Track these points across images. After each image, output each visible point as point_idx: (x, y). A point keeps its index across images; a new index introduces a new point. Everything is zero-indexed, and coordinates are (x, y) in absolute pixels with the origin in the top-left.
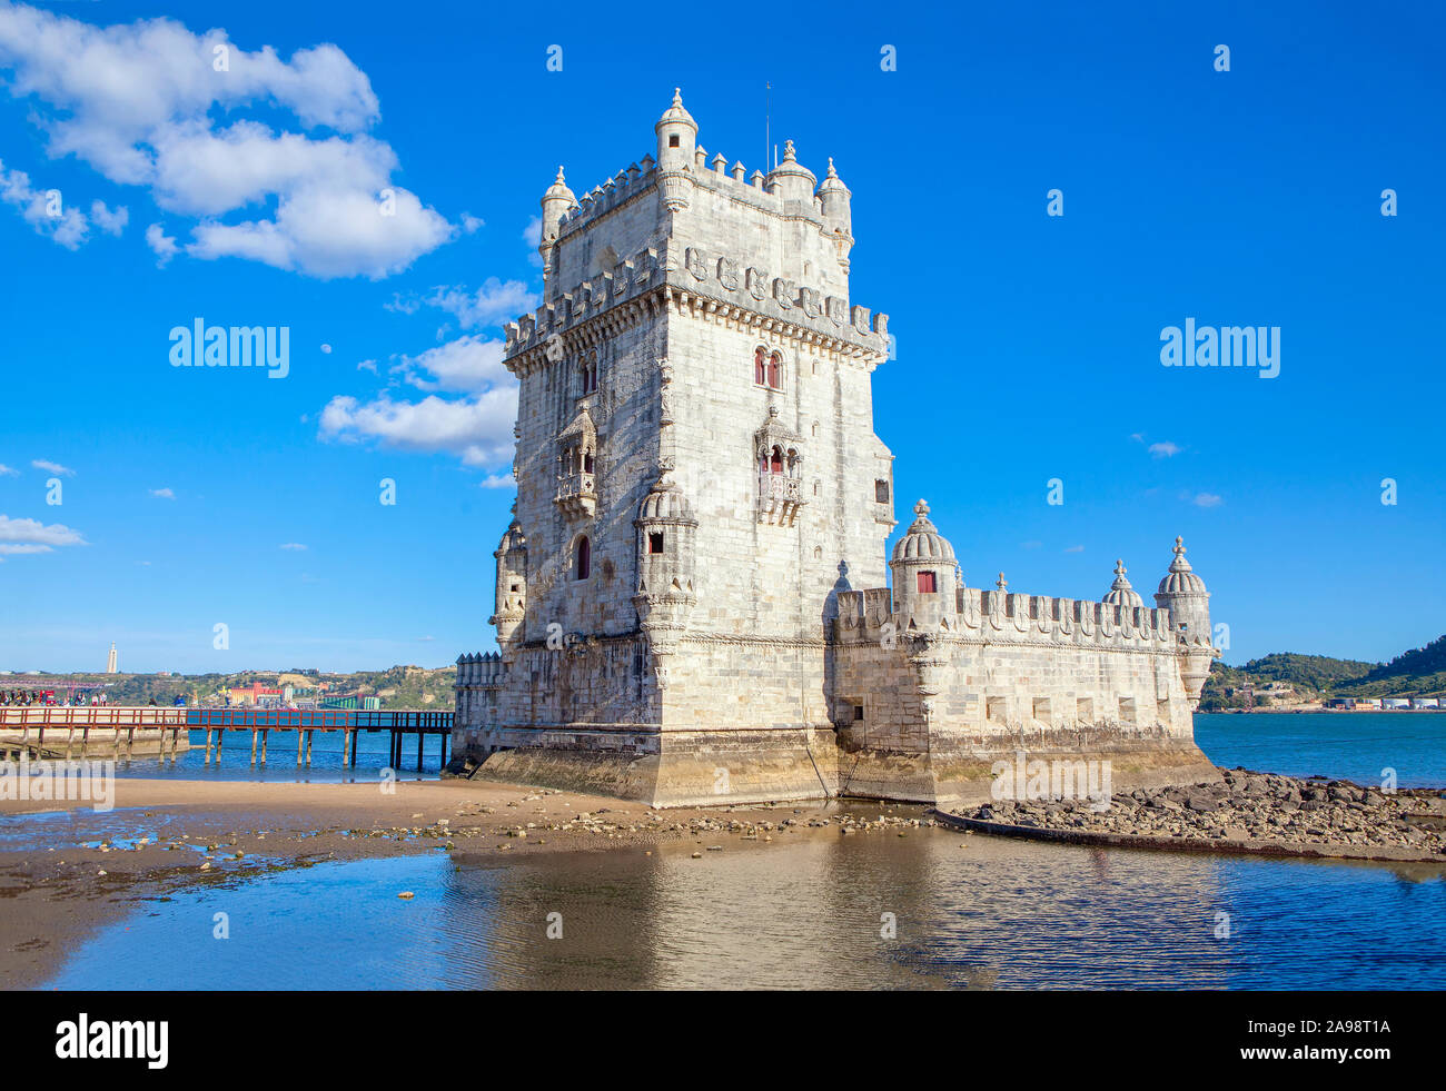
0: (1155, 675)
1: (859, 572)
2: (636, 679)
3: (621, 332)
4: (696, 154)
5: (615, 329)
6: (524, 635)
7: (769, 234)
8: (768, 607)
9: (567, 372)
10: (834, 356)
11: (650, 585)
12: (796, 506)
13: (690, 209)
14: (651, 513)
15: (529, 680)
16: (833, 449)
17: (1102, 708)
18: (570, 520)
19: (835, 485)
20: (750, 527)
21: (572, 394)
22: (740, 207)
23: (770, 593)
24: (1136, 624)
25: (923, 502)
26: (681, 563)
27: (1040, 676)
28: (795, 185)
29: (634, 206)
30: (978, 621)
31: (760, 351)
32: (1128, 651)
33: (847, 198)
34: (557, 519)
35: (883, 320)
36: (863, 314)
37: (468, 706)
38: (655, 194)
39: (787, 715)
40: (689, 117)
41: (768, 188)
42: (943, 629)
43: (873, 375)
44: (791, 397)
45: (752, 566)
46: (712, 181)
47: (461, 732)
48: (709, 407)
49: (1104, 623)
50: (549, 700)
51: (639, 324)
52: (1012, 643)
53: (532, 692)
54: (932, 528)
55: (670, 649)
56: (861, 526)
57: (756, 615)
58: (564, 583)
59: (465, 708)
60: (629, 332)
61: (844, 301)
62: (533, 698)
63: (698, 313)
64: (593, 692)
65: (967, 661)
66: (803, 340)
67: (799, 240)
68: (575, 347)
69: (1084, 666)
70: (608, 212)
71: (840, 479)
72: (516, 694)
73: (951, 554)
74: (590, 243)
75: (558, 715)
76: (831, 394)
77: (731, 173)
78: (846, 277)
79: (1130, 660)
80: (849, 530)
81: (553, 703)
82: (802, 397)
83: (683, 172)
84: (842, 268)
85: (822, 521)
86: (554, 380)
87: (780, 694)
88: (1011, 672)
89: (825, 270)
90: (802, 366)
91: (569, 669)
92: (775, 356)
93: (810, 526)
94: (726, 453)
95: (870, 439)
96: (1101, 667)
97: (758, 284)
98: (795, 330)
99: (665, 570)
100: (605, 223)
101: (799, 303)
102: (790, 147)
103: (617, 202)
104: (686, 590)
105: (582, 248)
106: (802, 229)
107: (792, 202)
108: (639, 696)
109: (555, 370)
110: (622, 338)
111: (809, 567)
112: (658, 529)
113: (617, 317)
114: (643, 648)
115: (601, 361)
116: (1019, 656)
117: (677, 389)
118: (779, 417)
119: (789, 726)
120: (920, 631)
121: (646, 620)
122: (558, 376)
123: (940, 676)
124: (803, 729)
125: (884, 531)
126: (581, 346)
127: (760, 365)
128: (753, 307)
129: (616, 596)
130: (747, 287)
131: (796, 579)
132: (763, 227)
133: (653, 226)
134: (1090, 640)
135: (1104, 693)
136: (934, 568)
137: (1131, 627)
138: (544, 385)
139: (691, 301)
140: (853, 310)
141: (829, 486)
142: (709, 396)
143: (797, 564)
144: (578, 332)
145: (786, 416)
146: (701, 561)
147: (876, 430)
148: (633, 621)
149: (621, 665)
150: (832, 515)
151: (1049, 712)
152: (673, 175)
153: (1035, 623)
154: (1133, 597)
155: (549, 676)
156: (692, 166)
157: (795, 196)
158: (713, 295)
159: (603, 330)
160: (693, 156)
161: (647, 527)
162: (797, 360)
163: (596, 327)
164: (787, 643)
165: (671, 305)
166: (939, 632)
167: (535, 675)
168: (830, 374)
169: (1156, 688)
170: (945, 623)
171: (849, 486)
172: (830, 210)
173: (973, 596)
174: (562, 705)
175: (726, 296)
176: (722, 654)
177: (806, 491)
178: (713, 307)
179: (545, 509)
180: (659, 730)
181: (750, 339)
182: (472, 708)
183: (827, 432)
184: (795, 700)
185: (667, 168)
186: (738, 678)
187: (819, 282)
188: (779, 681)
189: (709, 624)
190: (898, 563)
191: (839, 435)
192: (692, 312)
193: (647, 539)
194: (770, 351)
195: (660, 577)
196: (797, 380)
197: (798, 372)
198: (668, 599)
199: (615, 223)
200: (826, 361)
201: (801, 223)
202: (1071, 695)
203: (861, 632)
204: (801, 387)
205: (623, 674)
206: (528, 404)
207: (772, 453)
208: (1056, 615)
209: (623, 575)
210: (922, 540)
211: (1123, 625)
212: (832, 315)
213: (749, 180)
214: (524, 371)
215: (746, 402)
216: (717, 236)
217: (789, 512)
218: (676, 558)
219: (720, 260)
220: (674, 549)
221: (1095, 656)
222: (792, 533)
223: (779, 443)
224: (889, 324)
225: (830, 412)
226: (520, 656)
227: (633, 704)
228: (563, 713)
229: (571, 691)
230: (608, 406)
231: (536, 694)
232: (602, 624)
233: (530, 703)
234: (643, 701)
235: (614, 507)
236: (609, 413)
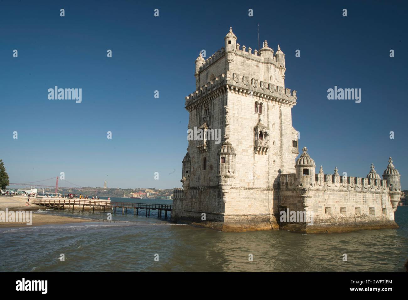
0: (382, 200)
1: (287, 168)
2: (218, 199)
3: (215, 99)
4: (237, 46)
5: (214, 98)
6: (190, 185)
7: (259, 68)
8: (258, 179)
9: (202, 110)
10: (279, 103)
11: (221, 172)
12: (267, 149)
13: (235, 62)
14: (222, 151)
15: (191, 198)
16: (279, 132)
17: (363, 210)
18: (202, 153)
19: (280, 142)
20: (253, 155)
21: (203, 117)
22: (250, 60)
23: (259, 175)
24: (375, 184)
25: (305, 147)
26: (231, 166)
27: (343, 201)
28: (268, 54)
29: (219, 62)
30: (323, 184)
31: (256, 103)
32: (373, 193)
33: (284, 57)
34: (199, 152)
35: (295, 93)
36: (289, 91)
38: (225, 58)
39: (263, 211)
40: (234, 35)
41: (259, 55)
42: (311, 186)
43: (292, 109)
44: (266, 116)
45: (253, 166)
46: (241, 53)
47: (174, 211)
48: (240, 120)
49: (364, 184)
50: (196, 204)
51: (220, 96)
52: (334, 190)
53: (192, 201)
54: (308, 155)
55: (227, 191)
56: (288, 154)
57: (254, 181)
58: (200, 171)
59: (175, 205)
60: (217, 98)
61: (282, 87)
62: (192, 203)
63: (237, 92)
64: (207, 203)
65: (319, 196)
66: (269, 99)
67: (268, 70)
68: (203, 103)
69: (358, 197)
70: (212, 64)
71: (281, 140)
72: (187, 202)
73: (314, 164)
74: (208, 73)
76: (278, 115)
77: (247, 50)
78: (284, 80)
79: (373, 196)
80: (284, 156)
81: (197, 205)
82: (269, 116)
83: (232, 51)
84: (282, 77)
85: (275, 153)
86: (198, 113)
87: (261, 204)
88: (333, 199)
89: (277, 78)
90: (269, 107)
91: (201, 195)
92: (261, 104)
93: (271, 155)
94: (246, 133)
95: (291, 128)
96: (363, 198)
97: (255, 83)
98: (267, 96)
99: (226, 168)
100: (212, 67)
101: (268, 88)
102: (266, 42)
103: (215, 61)
104: (232, 174)
105: (206, 75)
106: (269, 66)
107: (266, 58)
108: (219, 204)
109: (198, 110)
111: (271, 167)
112: (224, 156)
113: (214, 94)
114: (220, 191)
115: (210, 107)
116: (336, 194)
117: (230, 115)
118: (262, 122)
119: (264, 214)
120: (304, 187)
121: (221, 183)
122: (199, 112)
123: (310, 200)
124: (269, 215)
125: (295, 156)
126: (205, 103)
127: (256, 107)
128: (254, 90)
129: (213, 175)
130: (252, 84)
131: (267, 170)
132: (257, 66)
133: (224, 68)
134: (360, 189)
135: (364, 206)
136: (308, 168)
137: (373, 185)
138: (196, 114)
139: (235, 89)
140: (285, 90)
141: (278, 143)
142: (240, 116)
143: (267, 166)
144: (204, 99)
145: (264, 122)
146: (237, 165)
147: (293, 125)
148: (218, 182)
149: (214, 195)
150: (279, 151)
151: (346, 212)
152: (229, 52)
153: (341, 184)
154: (376, 175)
155: (196, 197)
156: (235, 49)
157: (267, 57)
158: (241, 87)
159: (210, 98)
160: (235, 47)
161: (221, 156)
162: (268, 105)
163: (208, 97)
164: (264, 189)
165: (228, 90)
166: (310, 187)
168: (278, 109)
169: (382, 204)
170: (311, 185)
171: (284, 142)
172: (278, 60)
173: (321, 176)
174: (199, 206)
175: (245, 87)
176: (244, 193)
177: (270, 144)
178: (241, 90)
179: (195, 150)
180: (224, 215)
181: (253, 99)
182: (177, 205)
183: (277, 126)
184: (266, 206)
185: (227, 50)
186: (248, 200)
187: (275, 82)
188: (261, 201)
189: (239, 184)
190: (298, 166)
191: (281, 127)
192: (235, 92)
193: (221, 159)
194: (259, 103)
195: (224, 170)
196: (268, 111)
197: (268, 109)
198: (226, 176)
199: (214, 67)
200: (277, 105)
201: (269, 64)
202: (353, 206)
203: (286, 186)
204: (269, 113)
205: (215, 198)
206: (191, 119)
207: (259, 133)
208: (349, 182)
209: (215, 169)
210: (305, 159)
211: (371, 185)
212: (279, 91)
213: (253, 52)
214: (190, 110)
215: (252, 118)
216: (243, 69)
217: (265, 150)
218: (229, 165)
219: (243, 76)
220: (229, 161)
221: (362, 194)
222: (266, 157)
223: (262, 130)
224: (297, 94)
225: (278, 120)
226: (189, 191)
227: (217, 207)
228: (199, 208)
229: (201, 202)
230: (212, 120)
231: (192, 202)
232: (209, 183)
233: (191, 204)
234: (220, 206)
235: (213, 149)
236: (212, 122)
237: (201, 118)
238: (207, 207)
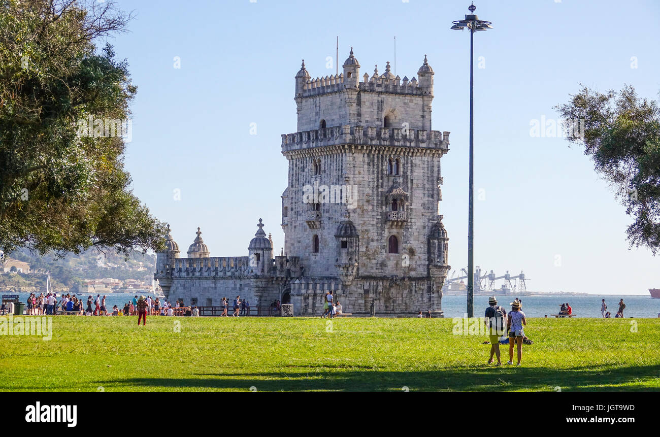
2: (429, 295)
3: (416, 156)
5: (414, 154)
6: (358, 274)
9: (382, 162)
15: (363, 293)
34: (380, 225)
37: (314, 304)
50: (377, 302)
51: (425, 157)
60: (420, 158)
62: (365, 301)
64: (404, 299)
72: (354, 299)
74: (382, 102)
75: (383, 308)
81: (380, 303)
91: (389, 289)
108: (430, 301)
109: (374, 158)
110: (416, 159)
114: (432, 283)
115: (404, 164)
122: (376, 161)
126: (393, 153)
129: (416, 262)
133: (421, 113)
138: (367, 161)
148: (426, 273)
149: (420, 289)
155: (376, 292)
167: (367, 292)
174: (385, 304)
179: (370, 219)
182: (317, 305)
205: (421, 293)
206: (354, 167)
209: (420, 255)
214: (353, 150)
226: (355, 283)
227: (427, 304)
228: (387, 307)
229: (390, 298)
230: (409, 185)
231: (367, 299)
232: (409, 273)
233: (363, 302)
234: (432, 302)
235: (414, 227)
236: (409, 188)
237: (382, 174)
238: (404, 304)
